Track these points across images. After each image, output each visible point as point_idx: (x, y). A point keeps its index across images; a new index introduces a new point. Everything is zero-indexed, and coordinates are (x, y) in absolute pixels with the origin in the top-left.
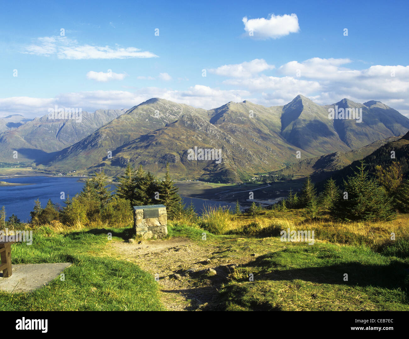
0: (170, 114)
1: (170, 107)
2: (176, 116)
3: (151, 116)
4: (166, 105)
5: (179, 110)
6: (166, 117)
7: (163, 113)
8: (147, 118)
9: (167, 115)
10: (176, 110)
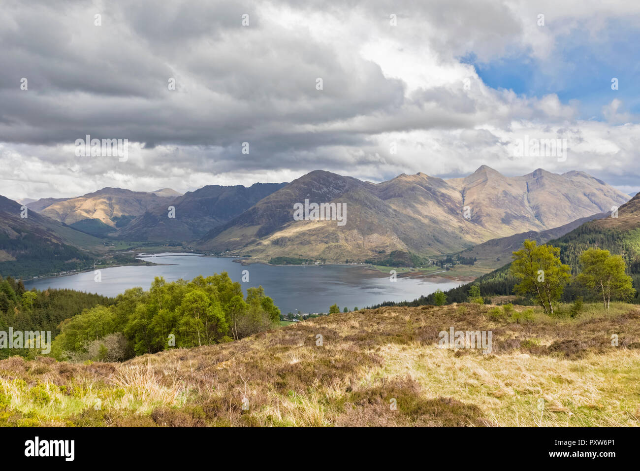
0: (334, 188)
1: (334, 180)
2: (340, 190)
3: (313, 190)
4: (329, 179)
5: (344, 183)
6: (329, 191)
7: (327, 187)
8: (308, 193)
9: (331, 190)
10: (340, 184)
